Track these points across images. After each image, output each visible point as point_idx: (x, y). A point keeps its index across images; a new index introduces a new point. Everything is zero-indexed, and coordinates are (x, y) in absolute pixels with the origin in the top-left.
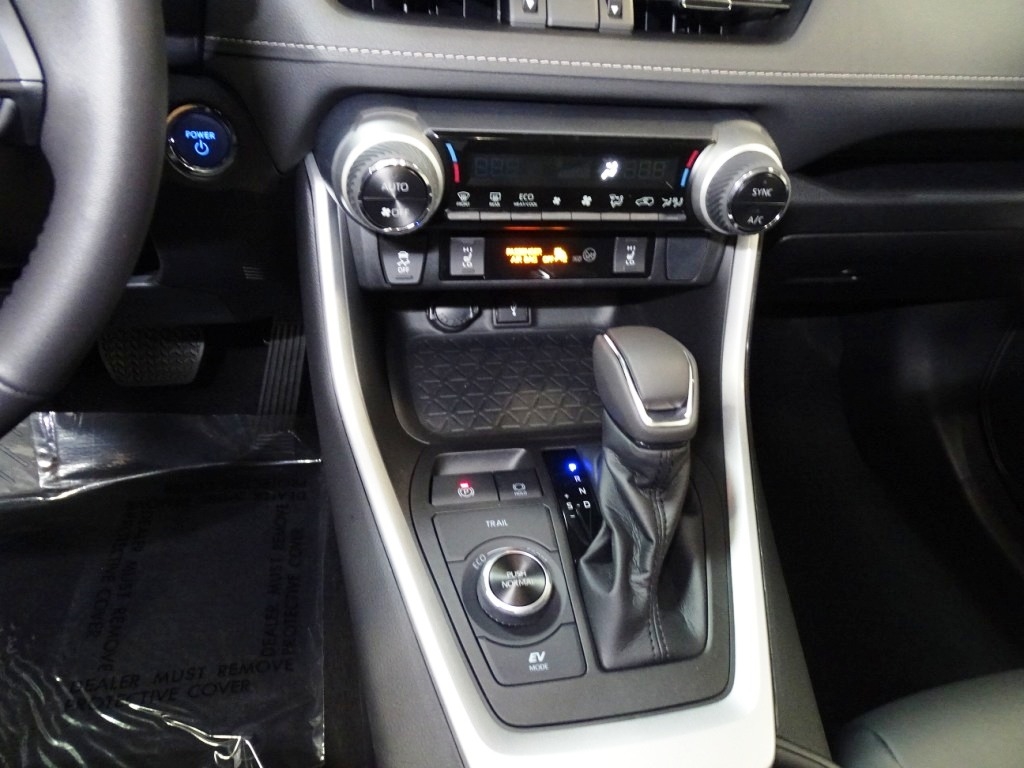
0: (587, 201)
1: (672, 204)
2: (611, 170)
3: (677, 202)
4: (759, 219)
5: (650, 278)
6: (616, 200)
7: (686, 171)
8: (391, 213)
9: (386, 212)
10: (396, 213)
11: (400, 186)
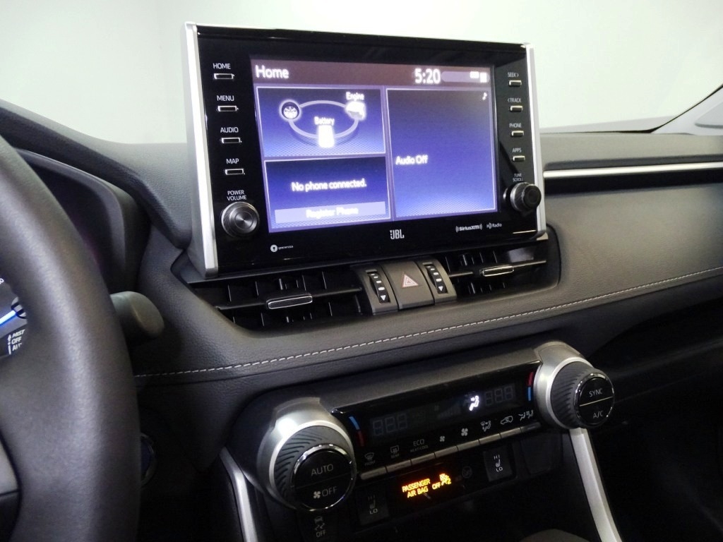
0: (465, 432)
1: (527, 416)
2: (475, 402)
3: (529, 414)
4: (600, 413)
5: (517, 477)
6: (486, 425)
7: (529, 389)
8: (321, 495)
9: (317, 495)
10: (325, 493)
11: (326, 468)
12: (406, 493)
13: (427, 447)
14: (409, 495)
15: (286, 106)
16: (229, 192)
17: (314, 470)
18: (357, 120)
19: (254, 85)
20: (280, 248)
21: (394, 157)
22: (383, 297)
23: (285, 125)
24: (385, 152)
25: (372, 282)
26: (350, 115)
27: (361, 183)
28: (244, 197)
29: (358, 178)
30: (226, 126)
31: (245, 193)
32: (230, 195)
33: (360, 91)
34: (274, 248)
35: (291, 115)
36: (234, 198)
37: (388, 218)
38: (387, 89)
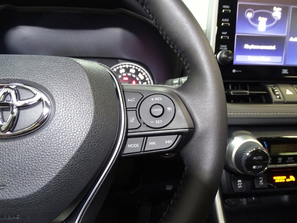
8: (256, 167)
9: (254, 167)
10: (257, 167)
11: (260, 158)
12: (275, 180)
13: (293, 161)
14: (276, 181)
15: (249, 11)
16: (221, 46)
17: (255, 157)
18: (276, 19)
19: (238, 2)
20: (237, 71)
21: (290, 37)
22: (278, 97)
23: (247, 19)
24: (285, 35)
25: (273, 90)
26: (274, 17)
27: (273, 48)
28: (226, 48)
29: (273, 45)
30: (224, 18)
31: (227, 47)
32: (221, 47)
33: (280, 7)
34: (234, 71)
35: (249, 15)
36: (222, 49)
37: (282, 64)
38: (292, 7)
